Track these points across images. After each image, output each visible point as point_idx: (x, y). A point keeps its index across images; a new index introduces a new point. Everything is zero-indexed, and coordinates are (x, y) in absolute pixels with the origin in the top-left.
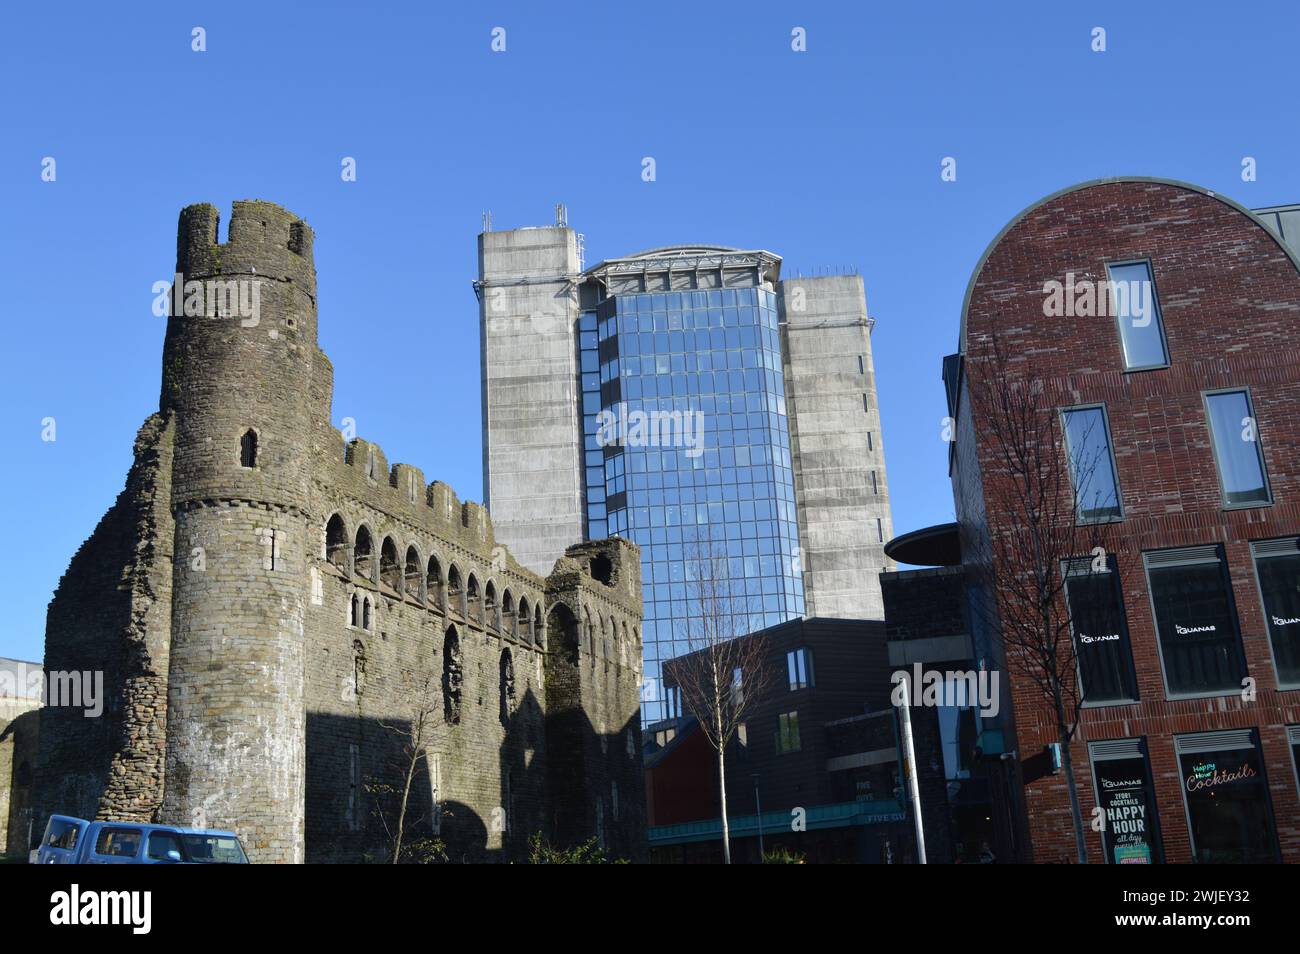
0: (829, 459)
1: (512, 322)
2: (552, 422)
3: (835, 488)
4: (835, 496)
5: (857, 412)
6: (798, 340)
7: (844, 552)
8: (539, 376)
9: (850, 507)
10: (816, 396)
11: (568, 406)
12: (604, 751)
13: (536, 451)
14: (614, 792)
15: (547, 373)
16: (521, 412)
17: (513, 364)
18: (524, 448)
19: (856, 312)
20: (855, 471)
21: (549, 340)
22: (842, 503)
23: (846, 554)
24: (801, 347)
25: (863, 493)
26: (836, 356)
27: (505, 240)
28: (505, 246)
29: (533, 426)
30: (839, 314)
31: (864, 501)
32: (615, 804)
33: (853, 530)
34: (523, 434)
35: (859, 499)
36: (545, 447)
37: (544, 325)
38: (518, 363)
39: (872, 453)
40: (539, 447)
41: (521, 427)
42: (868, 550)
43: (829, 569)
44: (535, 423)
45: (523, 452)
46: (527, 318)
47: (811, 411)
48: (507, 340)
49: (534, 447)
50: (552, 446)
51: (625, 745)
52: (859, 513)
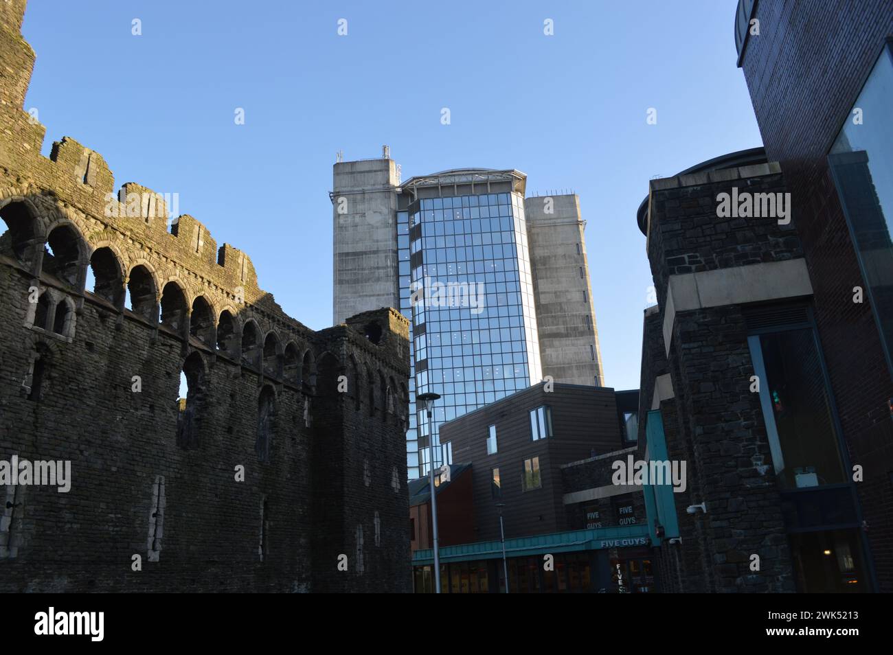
0: (559, 308)
1: (354, 217)
2: (378, 279)
3: (563, 326)
4: (563, 331)
5: (576, 279)
6: (538, 234)
7: (569, 367)
8: (370, 251)
9: (573, 338)
10: (550, 268)
11: (389, 270)
12: (367, 484)
13: (368, 298)
14: (377, 521)
15: (376, 249)
16: (358, 274)
17: (353, 243)
18: (360, 296)
19: (574, 217)
20: (576, 315)
21: (377, 228)
22: (567, 335)
23: (570, 368)
24: (540, 238)
25: (581, 329)
26: (563, 244)
27: (350, 167)
28: (350, 171)
29: (366, 282)
30: (564, 218)
31: (582, 334)
32: (377, 530)
33: (575, 353)
34: (359, 287)
35: (579, 333)
36: (373, 295)
37: (373, 219)
38: (357, 242)
39: (586, 304)
40: (370, 296)
41: (358, 283)
42: (585, 365)
43: (560, 378)
44: (367, 280)
45: (359, 299)
46: (363, 215)
47: (547, 278)
48: (351, 229)
49: (366, 296)
50: (378, 295)
51: (391, 480)
52: (579, 342)
